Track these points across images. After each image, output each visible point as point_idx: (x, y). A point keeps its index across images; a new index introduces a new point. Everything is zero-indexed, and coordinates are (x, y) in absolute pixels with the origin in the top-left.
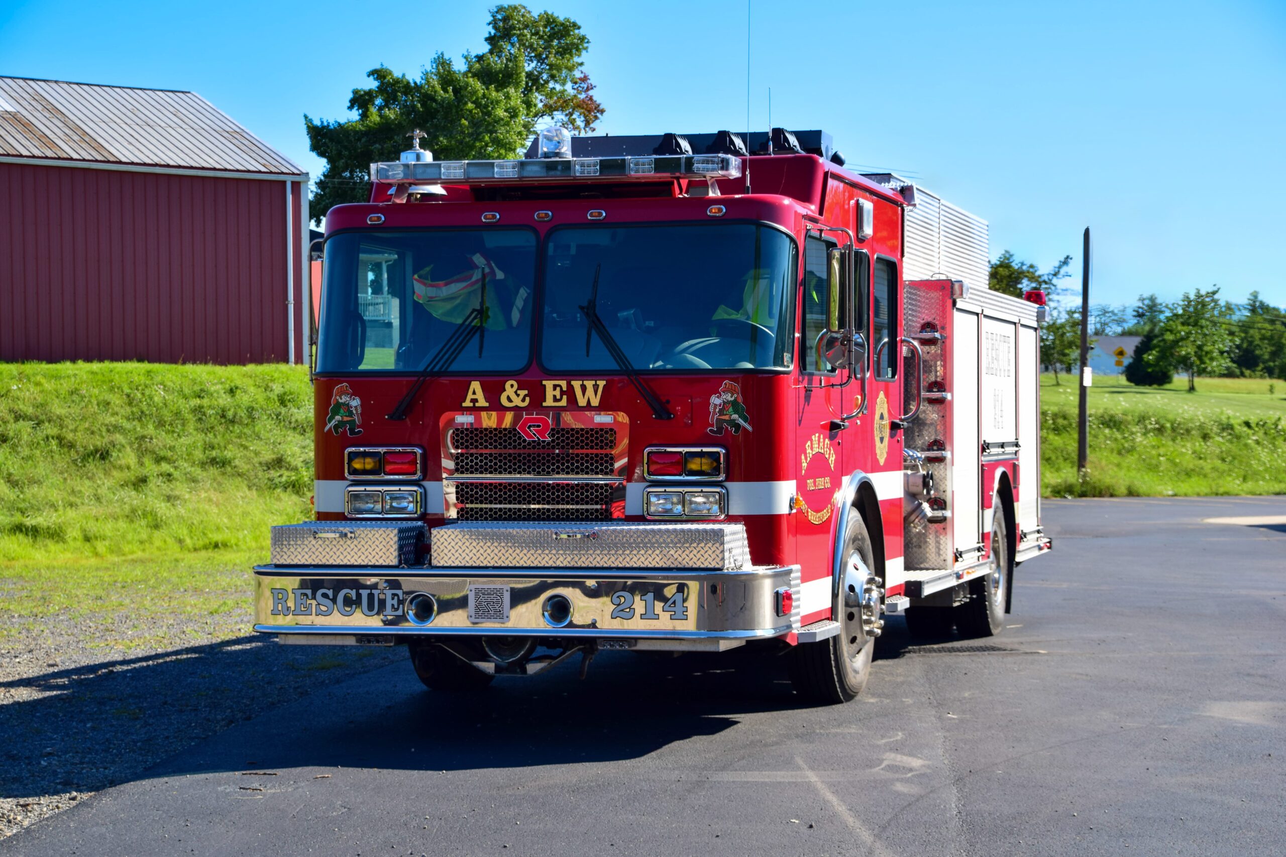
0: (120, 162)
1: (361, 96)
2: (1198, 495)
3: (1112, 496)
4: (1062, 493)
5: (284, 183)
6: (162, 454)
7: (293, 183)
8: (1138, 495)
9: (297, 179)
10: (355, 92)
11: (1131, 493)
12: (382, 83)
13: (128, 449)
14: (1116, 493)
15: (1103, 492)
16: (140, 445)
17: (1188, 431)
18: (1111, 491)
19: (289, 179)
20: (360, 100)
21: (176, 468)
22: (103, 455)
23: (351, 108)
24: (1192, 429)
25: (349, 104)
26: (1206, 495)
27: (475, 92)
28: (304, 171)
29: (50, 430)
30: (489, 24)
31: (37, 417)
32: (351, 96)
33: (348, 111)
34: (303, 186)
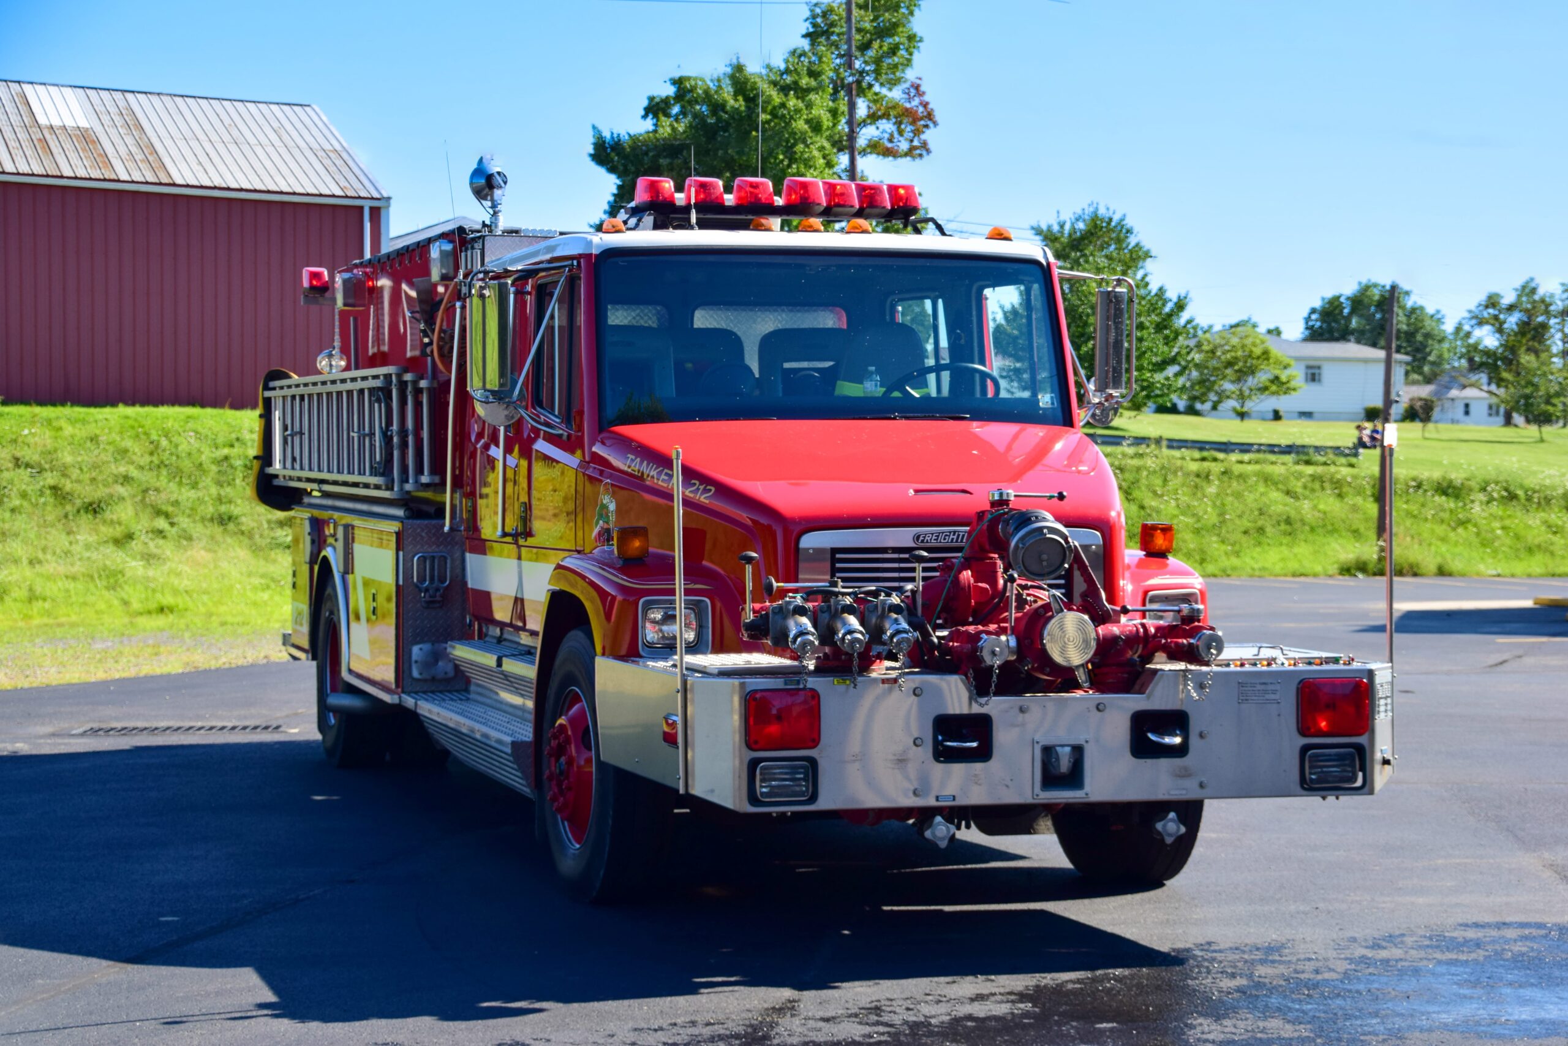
0: (174, 185)
1: (658, 104)
2: (1529, 576)
3: (1415, 575)
4: (1353, 571)
5: (361, 208)
6: (164, 508)
7: (372, 209)
8: (1450, 575)
9: (375, 204)
10: (651, 99)
11: (1442, 572)
12: (679, 89)
13: (129, 502)
14: (1419, 572)
15: (1405, 571)
16: (144, 498)
17: (1548, 500)
18: (1415, 569)
19: (367, 205)
20: (656, 108)
21: (172, 524)
22: (94, 509)
23: (645, 117)
24: (1553, 497)
25: (643, 113)
26: (1541, 576)
27: (769, 100)
28: (385, 195)
29: (50, 479)
30: (806, 20)
31: (39, 464)
32: (645, 103)
33: (642, 121)
34: (383, 212)
